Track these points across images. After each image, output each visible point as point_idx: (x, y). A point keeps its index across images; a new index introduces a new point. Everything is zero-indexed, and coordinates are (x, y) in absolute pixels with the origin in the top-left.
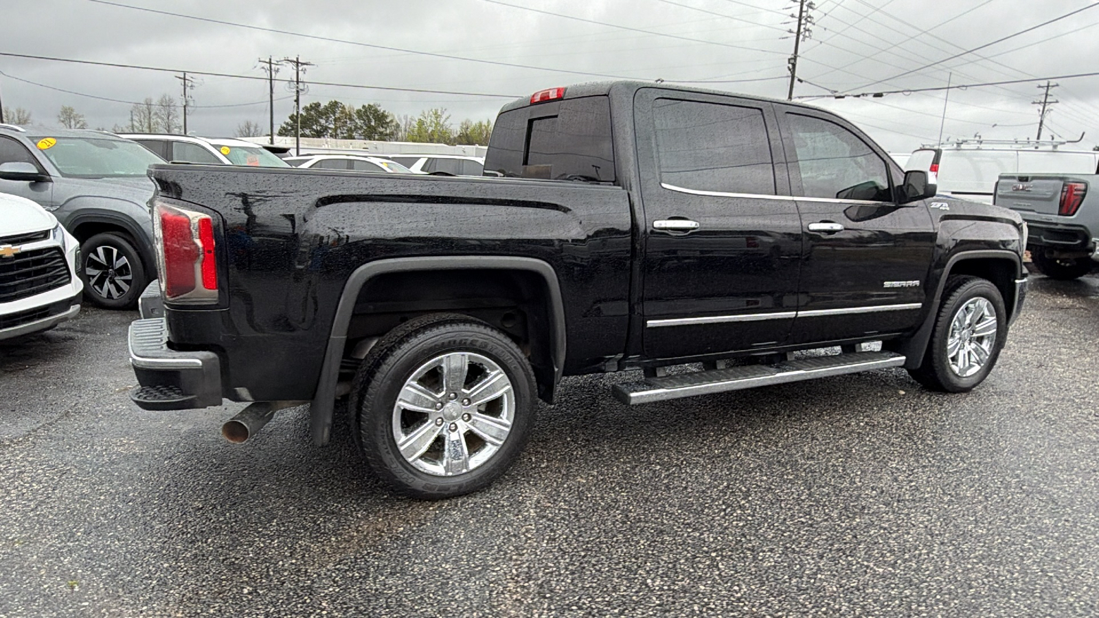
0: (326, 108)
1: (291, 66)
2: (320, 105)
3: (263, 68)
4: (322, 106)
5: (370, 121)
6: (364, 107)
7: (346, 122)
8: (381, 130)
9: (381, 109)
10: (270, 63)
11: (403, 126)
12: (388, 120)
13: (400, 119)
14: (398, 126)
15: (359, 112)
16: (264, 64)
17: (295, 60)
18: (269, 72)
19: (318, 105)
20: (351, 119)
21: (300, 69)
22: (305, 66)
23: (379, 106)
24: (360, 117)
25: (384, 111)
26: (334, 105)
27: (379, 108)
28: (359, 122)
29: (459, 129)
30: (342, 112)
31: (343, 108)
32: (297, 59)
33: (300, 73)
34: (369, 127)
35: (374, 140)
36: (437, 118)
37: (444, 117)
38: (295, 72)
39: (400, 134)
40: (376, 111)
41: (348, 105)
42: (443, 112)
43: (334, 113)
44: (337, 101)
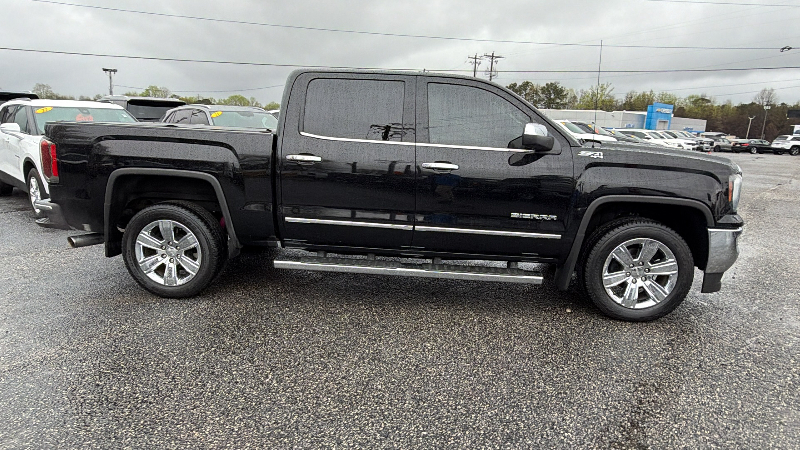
0: (521, 87)
1: (489, 59)
2: (516, 85)
3: (471, 62)
4: (518, 86)
5: (550, 95)
6: (547, 85)
7: (533, 96)
8: (559, 101)
9: (560, 86)
10: (476, 59)
11: (579, 98)
12: (565, 94)
13: (577, 93)
14: (575, 98)
15: (543, 89)
16: (472, 60)
17: (491, 55)
18: (474, 65)
19: (515, 85)
20: (537, 94)
21: (494, 61)
22: (498, 59)
23: (559, 84)
24: (543, 92)
25: (562, 87)
26: (526, 84)
27: (558, 86)
28: (543, 96)
29: (624, 99)
30: (531, 89)
31: (532, 86)
32: (493, 54)
33: (494, 64)
34: (550, 99)
35: (553, 108)
36: (603, 90)
37: (609, 90)
38: (491, 64)
39: (576, 104)
40: (556, 87)
41: (536, 84)
42: (608, 86)
43: (526, 90)
44: (529, 81)
